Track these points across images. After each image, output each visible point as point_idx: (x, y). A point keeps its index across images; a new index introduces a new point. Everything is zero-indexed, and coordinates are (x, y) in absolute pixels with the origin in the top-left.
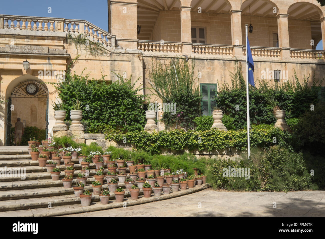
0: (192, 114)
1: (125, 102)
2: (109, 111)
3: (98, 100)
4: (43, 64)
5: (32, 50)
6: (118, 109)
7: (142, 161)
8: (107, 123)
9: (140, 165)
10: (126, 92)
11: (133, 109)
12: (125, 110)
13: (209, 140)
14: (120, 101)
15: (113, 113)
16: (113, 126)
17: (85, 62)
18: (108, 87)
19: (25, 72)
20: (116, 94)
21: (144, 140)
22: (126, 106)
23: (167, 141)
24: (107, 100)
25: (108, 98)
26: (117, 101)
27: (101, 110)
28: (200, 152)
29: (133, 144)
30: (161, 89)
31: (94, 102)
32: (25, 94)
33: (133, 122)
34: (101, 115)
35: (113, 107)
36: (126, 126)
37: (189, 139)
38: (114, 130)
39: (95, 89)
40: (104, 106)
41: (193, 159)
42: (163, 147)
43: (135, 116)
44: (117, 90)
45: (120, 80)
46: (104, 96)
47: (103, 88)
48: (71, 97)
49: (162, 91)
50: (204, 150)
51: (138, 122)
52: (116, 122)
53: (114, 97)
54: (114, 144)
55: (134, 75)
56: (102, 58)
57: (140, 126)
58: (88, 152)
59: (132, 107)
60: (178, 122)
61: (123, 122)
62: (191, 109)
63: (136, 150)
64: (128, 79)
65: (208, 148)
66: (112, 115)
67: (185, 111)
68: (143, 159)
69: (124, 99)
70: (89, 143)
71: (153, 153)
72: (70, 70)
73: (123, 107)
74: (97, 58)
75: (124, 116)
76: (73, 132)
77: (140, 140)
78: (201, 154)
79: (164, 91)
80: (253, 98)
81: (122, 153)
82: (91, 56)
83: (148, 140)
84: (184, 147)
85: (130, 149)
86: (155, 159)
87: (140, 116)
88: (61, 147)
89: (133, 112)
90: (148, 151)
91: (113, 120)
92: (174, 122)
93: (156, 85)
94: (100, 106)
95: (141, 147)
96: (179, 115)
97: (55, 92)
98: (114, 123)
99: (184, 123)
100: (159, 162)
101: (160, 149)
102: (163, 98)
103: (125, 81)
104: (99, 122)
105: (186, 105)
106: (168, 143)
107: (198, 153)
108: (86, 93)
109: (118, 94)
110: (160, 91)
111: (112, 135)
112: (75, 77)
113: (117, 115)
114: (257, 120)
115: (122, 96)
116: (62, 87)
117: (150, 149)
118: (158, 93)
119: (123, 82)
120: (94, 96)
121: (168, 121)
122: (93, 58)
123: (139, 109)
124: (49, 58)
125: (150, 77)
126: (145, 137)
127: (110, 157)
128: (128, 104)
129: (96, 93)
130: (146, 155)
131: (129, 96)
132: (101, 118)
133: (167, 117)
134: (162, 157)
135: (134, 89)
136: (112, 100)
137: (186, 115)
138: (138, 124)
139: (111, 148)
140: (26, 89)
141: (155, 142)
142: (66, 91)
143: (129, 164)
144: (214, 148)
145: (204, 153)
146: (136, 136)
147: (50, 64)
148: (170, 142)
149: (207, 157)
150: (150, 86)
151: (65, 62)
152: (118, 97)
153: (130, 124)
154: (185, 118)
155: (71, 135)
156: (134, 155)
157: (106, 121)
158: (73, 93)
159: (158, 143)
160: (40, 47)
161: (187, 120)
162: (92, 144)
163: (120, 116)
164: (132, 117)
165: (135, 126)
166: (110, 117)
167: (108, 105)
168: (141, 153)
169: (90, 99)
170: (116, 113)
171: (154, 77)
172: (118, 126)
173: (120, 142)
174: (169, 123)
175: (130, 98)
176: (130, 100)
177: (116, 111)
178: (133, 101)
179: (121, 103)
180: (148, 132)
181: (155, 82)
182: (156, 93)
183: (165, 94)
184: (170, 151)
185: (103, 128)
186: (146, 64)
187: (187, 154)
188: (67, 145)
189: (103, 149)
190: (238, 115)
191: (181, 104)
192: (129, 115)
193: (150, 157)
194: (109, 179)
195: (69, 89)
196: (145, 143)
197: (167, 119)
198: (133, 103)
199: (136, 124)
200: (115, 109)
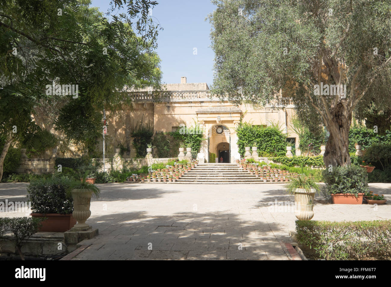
0: (318, 144)
1: (275, 138)
2: (266, 143)
3: (259, 137)
4: (228, 117)
5: (221, 109)
6: (271, 142)
7: (285, 169)
8: (264, 151)
9: (284, 171)
10: (275, 132)
11: (280, 142)
12: (275, 143)
13: (318, 160)
14: (272, 137)
15: (268, 144)
16: (268, 152)
17: (251, 114)
18: (265, 129)
19: (218, 122)
20: (269, 133)
21: (286, 160)
22: (275, 141)
23: (297, 161)
24: (265, 137)
25: (265, 136)
26: (270, 138)
27: (261, 143)
28: (313, 166)
29: (281, 162)
30: (298, 128)
31: (257, 138)
32: (216, 133)
33: (280, 150)
34: (261, 146)
35: (268, 141)
36: (276, 152)
37: (307, 160)
38: (269, 155)
39: (257, 131)
40: (263, 140)
41: (310, 169)
42: (295, 163)
43: (281, 146)
44: (270, 131)
45: (272, 125)
46: (263, 135)
47: (262, 130)
48: (244, 136)
49: (298, 130)
50: (315, 165)
51: (283, 150)
52: (270, 150)
53: (268, 135)
54: (272, 162)
55: (280, 121)
56: (260, 111)
57: (285, 152)
58: (262, 165)
59: (279, 141)
60: (309, 149)
61: (274, 150)
62: (318, 141)
63: (282, 165)
64: (277, 123)
65: (317, 164)
66: (267, 146)
67: (313, 142)
68: (285, 168)
69: (274, 136)
70: (261, 161)
71: (290, 166)
72: (242, 120)
73: (274, 141)
74: (258, 111)
75: (275, 146)
76: (254, 157)
77: (284, 160)
78: (314, 167)
79: (300, 130)
80: (361, 134)
81: (276, 166)
82: (254, 110)
83: (288, 160)
84: (305, 164)
85: (279, 164)
86: (291, 168)
87: (284, 146)
88: (251, 163)
89: (280, 144)
90: (288, 165)
91: (268, 149)
92: (307, 150)
93: (295, 126)
94: (261, 141)
95: (284, 163)
96: (309, 145)
97: (234, 133)
98: (269, 150)
99: (313, 150)
100: (293, 170)
101: (294, 164)
102: (299, 134)
103: (275, 125)
104: (260, 150)
105: (314, 139)
106: (297, 162)
107: (312, 166)
108: (252, 133)
109: (271, 134)
110: (297, 130)
111: (271, 158)
112: (245, 123)
113: (270, 146)
114: (364, 148)
115: (273, 134)
116: (238, 130)
117: (289, 164)
118: (296, 131)
119: (274, 126)
120: (257, 135)
121: (303, 149)
122: (255, 112)
123: (284, 142)
124: (230, 113)
125: (290, 121)
126: (286, 159)
127: (271, 167)
128: (277, 139)
129: (258, 133)
130: (287, 167)
131: (277, 134)
132: (261, 147)
133: (302, 146)
134: (295, 168)
135: (280, 130)
136: (268, 137)
137: (314, 145)
138: (283, 151)
139: (271, 164)
140: (217, 131)
141: (291, 161)
142: (241, 132)
143: (279, 170)
144: (320, 165)
145: (316, 167)
146: (282, 159)
147: (231, 117)
148: (298, 161)
149: (317, 169)
150: (290, 127)
151: (239, 115)
152: (271, 135)
153: (278, 151)
154: (314, 147)
155: (253, 157)
156: (281, 167)
157: (264, 149)
158: (245, 133)
159: (292, 161)
160: (226, 107)
161: (315, 148)
162: (263, 162)
163: (272, 146)
164: (280, 147)
165: (281, 152)
166: (266, 147)
167: (265, 140)
168: (284, 166)
169: (254, 137)
170: (270, 145)
171: (293, 121)
172: (271, 152)
173: (275, 161)
174: (303, 150)
175: (278, 136)
176: (278, 137)
177: (270, 144)
178: (280, 137)
179: (273, 139)
180: (288, 156)
181: (294, 124)
182: (295, 131)
183: (300, 132)
184: (298, 165)
185: (262, 154)
186: (288, 113)
187: (307, 167)
188: (253, 162)
189: (267, 164)
190: (351, 145)
191: (311, 138)
192: (278, 146)
193: (289, 167)
194: (272, 175)
195: (242, 131)
196: (286, 162)
197: (302, 148)
198: (280, 139)
199: (282, 151)
200: (269, 142)
